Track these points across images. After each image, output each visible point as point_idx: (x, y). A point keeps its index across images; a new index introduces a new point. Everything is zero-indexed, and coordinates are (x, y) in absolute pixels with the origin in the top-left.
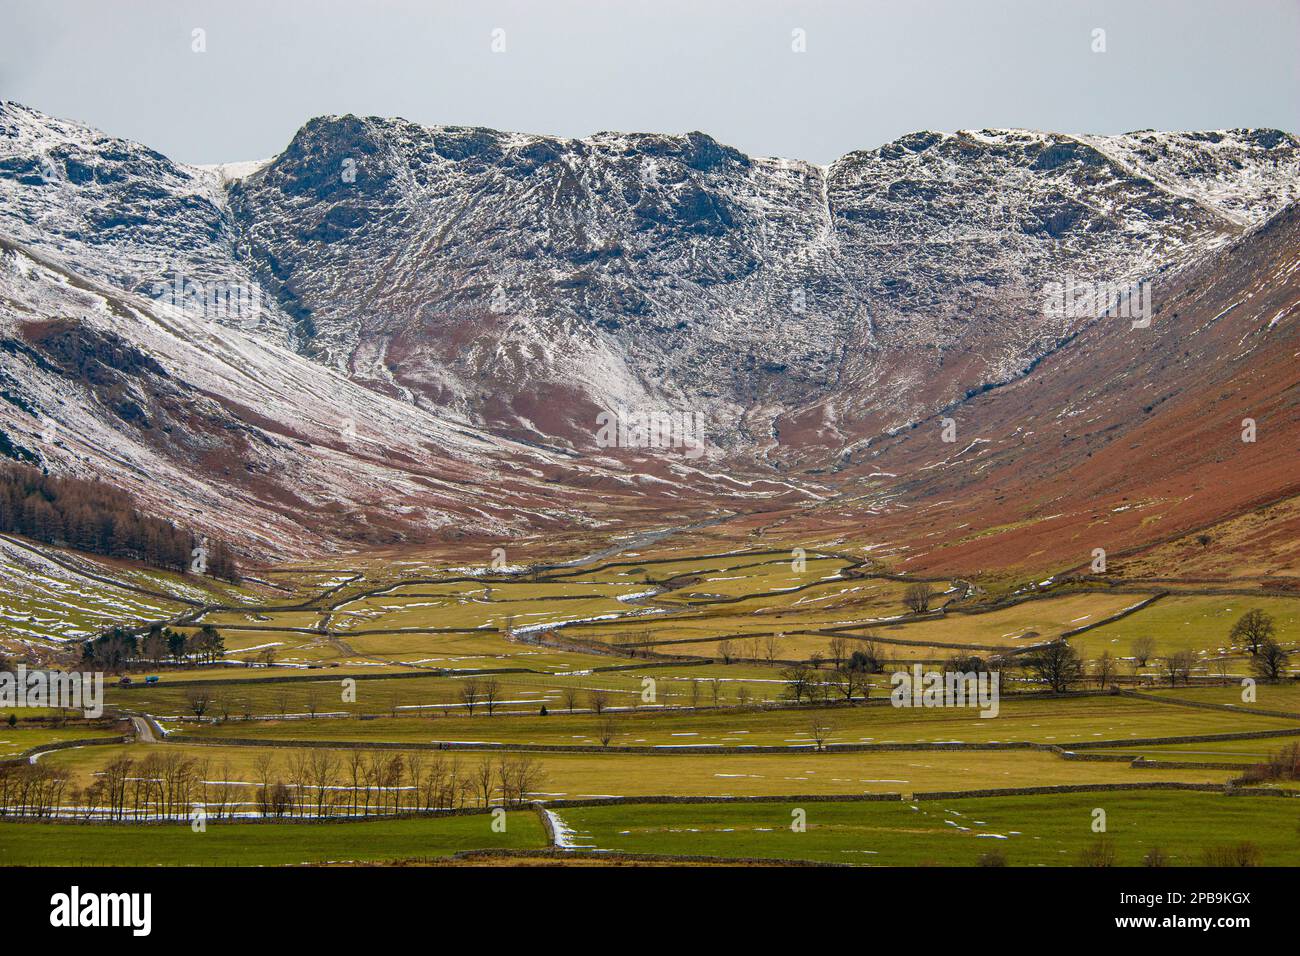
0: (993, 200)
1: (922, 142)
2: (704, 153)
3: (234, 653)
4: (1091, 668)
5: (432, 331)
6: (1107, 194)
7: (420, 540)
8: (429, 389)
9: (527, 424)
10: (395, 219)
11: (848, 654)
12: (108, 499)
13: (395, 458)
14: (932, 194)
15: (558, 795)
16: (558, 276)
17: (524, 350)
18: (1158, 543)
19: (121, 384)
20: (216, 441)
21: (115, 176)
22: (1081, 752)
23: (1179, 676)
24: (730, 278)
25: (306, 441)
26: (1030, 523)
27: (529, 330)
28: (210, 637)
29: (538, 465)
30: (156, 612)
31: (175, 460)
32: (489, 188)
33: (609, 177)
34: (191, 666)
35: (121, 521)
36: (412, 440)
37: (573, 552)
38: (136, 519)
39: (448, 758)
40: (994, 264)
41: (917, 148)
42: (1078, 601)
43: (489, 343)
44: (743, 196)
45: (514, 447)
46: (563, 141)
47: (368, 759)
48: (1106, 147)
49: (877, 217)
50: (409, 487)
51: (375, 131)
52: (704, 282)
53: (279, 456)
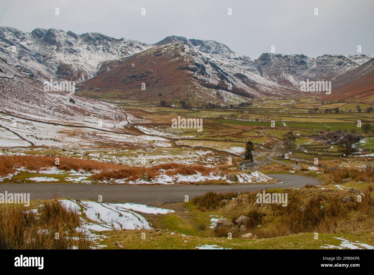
0: (333, 61)
1: (326, 55)
2: (303, 56)
3: (253, 106)
4: (341, 110)
5: (274, 74)
6: (345, 61)
7: (272, 95)
8: (273, 80)
9: (283, 84)
10: (271, 63)
11: (315, 108)
12: (242, 90)
13: (270, 87)
14: (327, 61)
15: (284, 121)
16: (287, 69)
17: (283, 76)
18: (349, 98)
19: (244, 79)
20: (252, 85)
21: (244, 59)
22: (339, 119)
23: (350, 112)
24: (305, 69)
25: (261, 85)
26: (335, 95)
27: (284, 74)
28: (251, 104)
29: (284, 88)
30: (246, 101)
31: (249, 87)
32: (280, 60)
33: (293, 59)
34: (249, 107)
35: (243, 93)
36: (271, 85)
37: (287, 97)
38: (245, 92)
39: (274, 117)
40: (333, 68)
41: (325, 56)
42: (339, 103)
43: (280, 76)
44: (307, 61)
45: (282, 86)
46: (288, 55)
47: (266, 116)
48: (346, 56)
49: (321, 63)
50: (271, 90)
51: (269, 54)
52: (302, 70)
53: (258, 86)
